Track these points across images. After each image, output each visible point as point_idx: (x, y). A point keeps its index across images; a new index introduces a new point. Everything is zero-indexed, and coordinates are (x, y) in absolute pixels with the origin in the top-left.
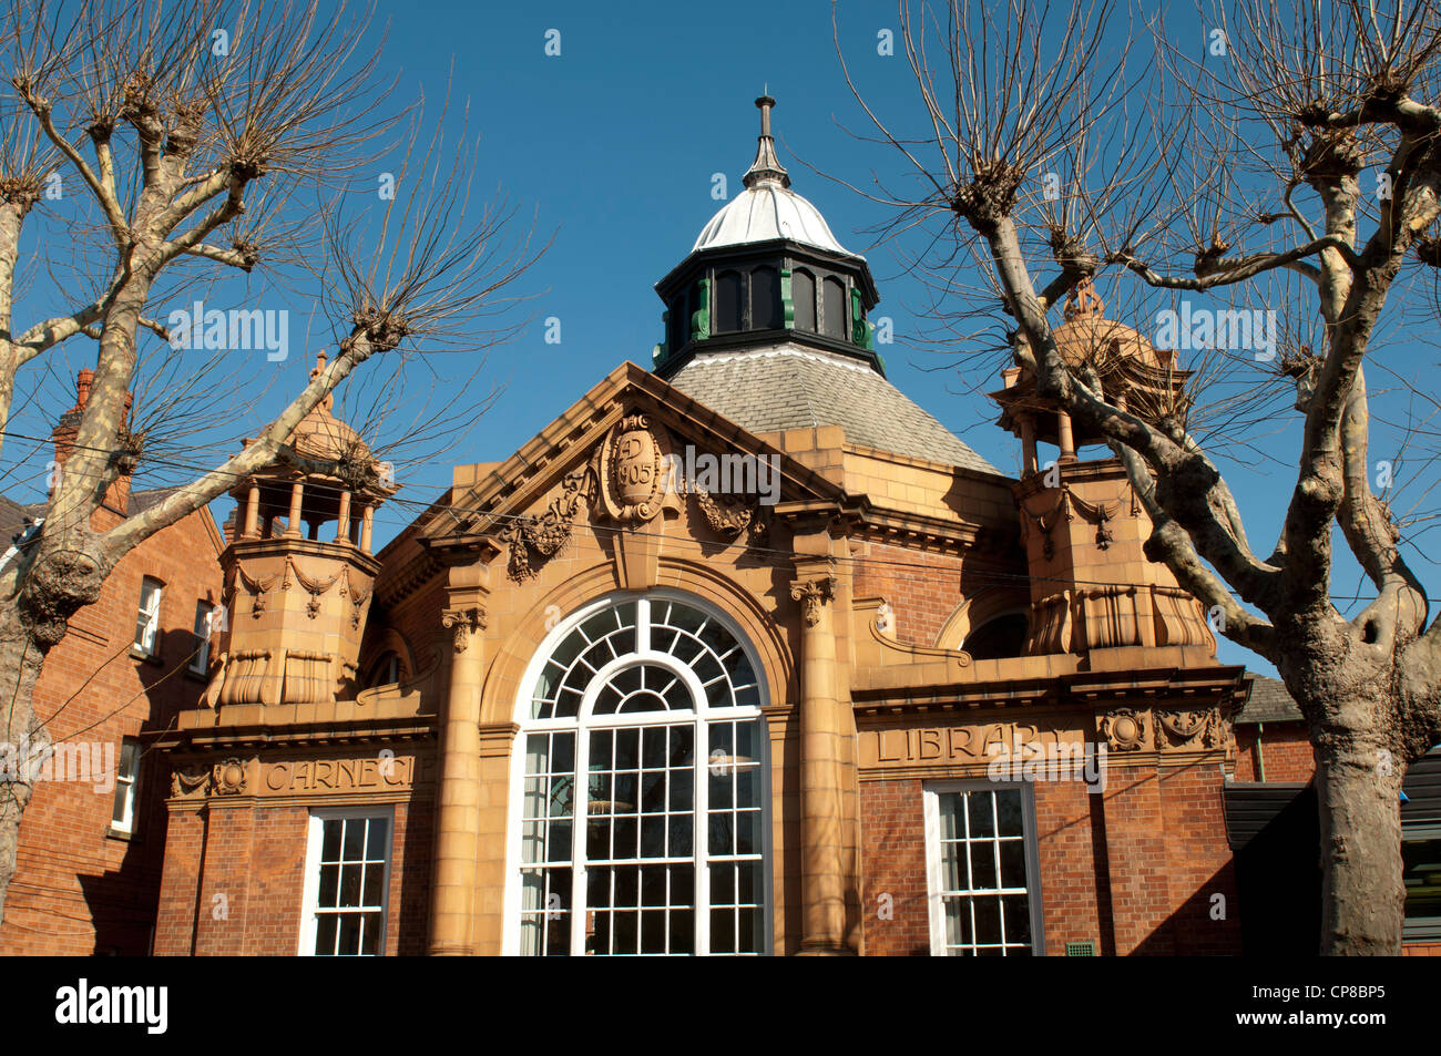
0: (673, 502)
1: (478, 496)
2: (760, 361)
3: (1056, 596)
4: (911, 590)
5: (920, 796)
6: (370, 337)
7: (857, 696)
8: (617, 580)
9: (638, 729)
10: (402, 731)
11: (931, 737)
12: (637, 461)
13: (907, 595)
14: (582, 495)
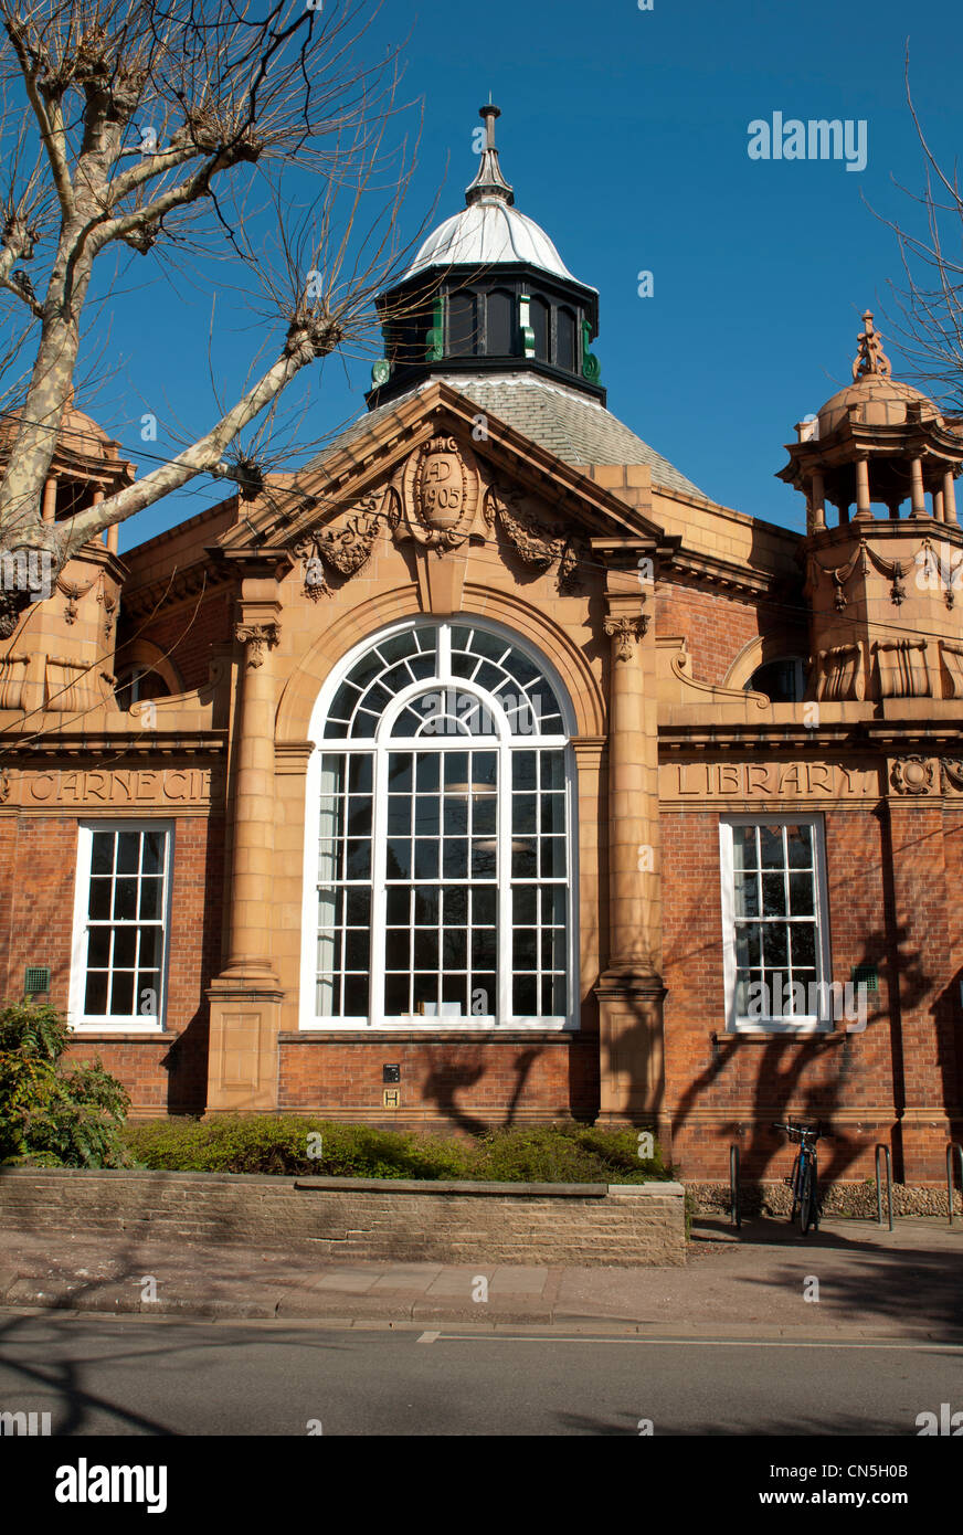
0: (479, 527)
1: (278, 507)
2: (502, 388)
3: (848, 646)
4: (704, 631)
5: (717, 828)
6: (314, 339)
7: (663, 731)
8: (420, 604)
9: (438, 754)
10: (186, 744)
11: (732, 774)
12: (446, 484)
13: (700, 636)
14: (383, 515)
